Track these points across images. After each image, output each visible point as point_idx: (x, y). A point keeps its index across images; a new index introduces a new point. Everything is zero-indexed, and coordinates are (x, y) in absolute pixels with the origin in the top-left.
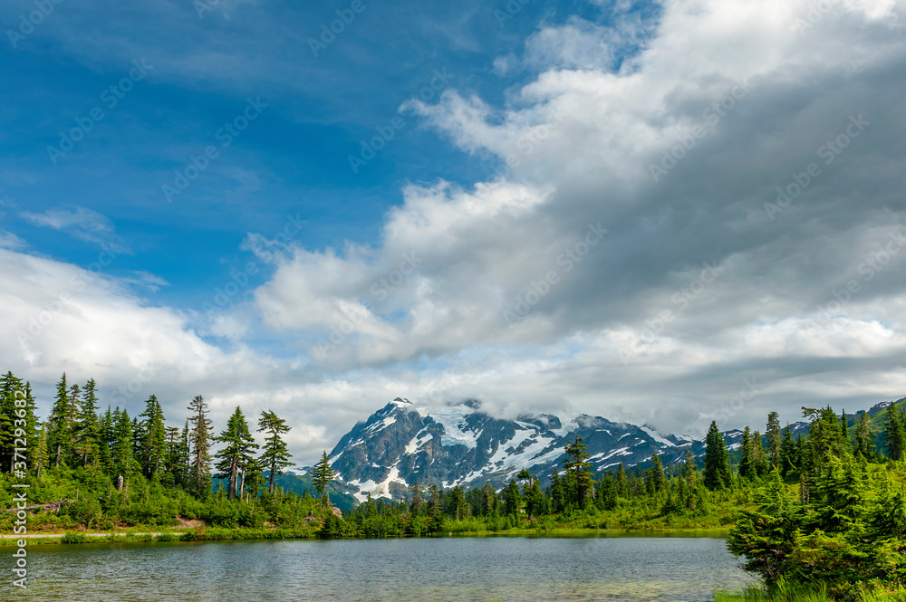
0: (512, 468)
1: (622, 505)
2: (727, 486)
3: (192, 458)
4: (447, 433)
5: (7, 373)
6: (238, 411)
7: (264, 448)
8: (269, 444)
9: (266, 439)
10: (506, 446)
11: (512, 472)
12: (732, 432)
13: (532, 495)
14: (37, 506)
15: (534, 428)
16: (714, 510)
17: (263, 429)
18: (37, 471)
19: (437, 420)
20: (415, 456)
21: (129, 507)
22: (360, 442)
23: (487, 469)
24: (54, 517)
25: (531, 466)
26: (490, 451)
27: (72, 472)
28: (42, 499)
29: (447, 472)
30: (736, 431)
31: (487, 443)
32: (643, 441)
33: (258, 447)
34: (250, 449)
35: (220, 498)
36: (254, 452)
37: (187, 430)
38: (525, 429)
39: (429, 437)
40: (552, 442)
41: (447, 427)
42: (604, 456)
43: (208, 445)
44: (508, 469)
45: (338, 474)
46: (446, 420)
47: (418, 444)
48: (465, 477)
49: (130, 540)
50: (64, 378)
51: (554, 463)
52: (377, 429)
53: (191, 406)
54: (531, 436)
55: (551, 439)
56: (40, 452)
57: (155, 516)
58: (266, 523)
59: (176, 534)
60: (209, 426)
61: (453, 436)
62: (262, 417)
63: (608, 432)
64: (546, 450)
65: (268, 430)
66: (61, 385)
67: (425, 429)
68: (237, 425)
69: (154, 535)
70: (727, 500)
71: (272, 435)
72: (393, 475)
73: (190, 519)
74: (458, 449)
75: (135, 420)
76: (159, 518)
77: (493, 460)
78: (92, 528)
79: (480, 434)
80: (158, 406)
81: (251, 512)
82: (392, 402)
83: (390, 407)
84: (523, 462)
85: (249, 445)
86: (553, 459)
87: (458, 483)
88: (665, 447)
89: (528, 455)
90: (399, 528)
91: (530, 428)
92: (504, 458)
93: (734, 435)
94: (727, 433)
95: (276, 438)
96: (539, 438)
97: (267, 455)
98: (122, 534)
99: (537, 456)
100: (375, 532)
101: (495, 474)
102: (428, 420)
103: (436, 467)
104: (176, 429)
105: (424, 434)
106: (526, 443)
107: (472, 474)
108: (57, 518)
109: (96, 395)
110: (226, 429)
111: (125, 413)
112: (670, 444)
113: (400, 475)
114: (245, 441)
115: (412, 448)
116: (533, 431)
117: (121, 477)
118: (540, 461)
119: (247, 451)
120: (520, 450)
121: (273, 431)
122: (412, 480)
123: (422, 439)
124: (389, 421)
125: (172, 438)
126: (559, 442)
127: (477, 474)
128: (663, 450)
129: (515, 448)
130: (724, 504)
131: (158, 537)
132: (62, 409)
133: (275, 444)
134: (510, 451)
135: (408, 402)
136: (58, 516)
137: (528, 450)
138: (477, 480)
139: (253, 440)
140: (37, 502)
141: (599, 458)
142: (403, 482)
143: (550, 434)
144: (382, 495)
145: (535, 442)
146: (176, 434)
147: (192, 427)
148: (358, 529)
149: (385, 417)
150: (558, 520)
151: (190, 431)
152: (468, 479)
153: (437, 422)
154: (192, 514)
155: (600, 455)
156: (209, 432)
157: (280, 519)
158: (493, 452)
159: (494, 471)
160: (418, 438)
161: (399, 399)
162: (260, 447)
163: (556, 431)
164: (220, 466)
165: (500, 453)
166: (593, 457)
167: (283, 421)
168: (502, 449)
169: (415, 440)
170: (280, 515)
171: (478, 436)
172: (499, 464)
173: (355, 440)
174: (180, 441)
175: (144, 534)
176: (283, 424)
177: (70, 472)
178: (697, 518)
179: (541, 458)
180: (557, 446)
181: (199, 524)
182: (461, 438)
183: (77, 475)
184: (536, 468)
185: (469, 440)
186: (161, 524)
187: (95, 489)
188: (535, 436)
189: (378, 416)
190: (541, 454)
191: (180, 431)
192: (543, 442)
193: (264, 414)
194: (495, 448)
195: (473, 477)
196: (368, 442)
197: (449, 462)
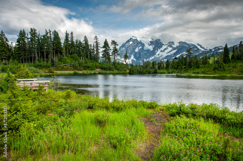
0: (162, 56)
1: (201, 67)
2: (229, 62)
3: (96, 52)
4: (145, 46)
5: (54, 30)
6: (106, 40)
7: (113, 50)
8: (114, 49)
9: (113, 48)
10: (160, 50)
11: (162, 57)
12: (220, 47)
13: (178, 64)
14: (65, 64)
15: (168, 45)
16: (227, 69)
17: (112, 45)
18: (64, 56)
19: (143, 42)
20: (138, 52)
21: (85, 65)
22: (124, 48)
23: (155, 56)
24: (69, 67)
25: (167, 55)
26: (156, 51)
27: (71, 56)
28: (66, 63)
29: (145, 57)
30: (221, 46)
31: (156, 49)
32: (196, 49)
33: (111, 50)
34: (109, 50)
35: (104, 63)
36: (110, 51)
37: (94, 45)
38: (165, 45)
39: (141, 47)
40: (172, 49)
41: (145, 44)
42: (185, 53)
43: (99, 49)
44: (161, 56)
45: (119, 57)
46: (145, 42)
47: (138, 49)
48: (150, 58)
49: (87, 73)
50: (67, 31)
51: (172, 55)
52: (128, 45)
53: (94, 39)
54: (167, 47)
55: (172, 48)
56: (64, 51)
57: (90, 67)
58: (115, 70)
59: (97, 72)
60: (99, 44)
61: (147, 47)
62: (112, 42)
63: (187, 46)
64: (171, 51)
65: (113, 45)
66: (66, 33)
67: (140, 45)
68: (106, 44)
69: (92, 72)
70: (230, 66)
71: (114, 47)
72: (132, 57)
73: (98, 68)
74: (148, 50)
75: (82, 42)
76: (91, 68)
77: (157, 54)
78: (78, 70)
79: (154, 46)
80: (87, 39)
81: (111, 67)
82: (132, 37)
83: (131, 39)
84: (165, 54)
85: (109, 49)
86: (172, 54)
87: (148, 60)
88: (202, 51)
89: (166, 52)
90: (147, 72)
91: (166, 45)
92: (160, 53)
93: (220, 48)
94: (219, 47)
95: (115, 47)
96: (169, 48)
97: (113, 52)
98: (85, 72)
99: (168, 53)
100: (141, 73)
101: (157, 58)
102: (141, 42)
103: (143, 55)
104: (91, 45)
105: (140, 46)
106: (165, 49)
107: (152, 57)
108: (70, 68)
109: (73, 36)
110: (103, 45)
111: (80, 41)
112: (203, 50)
113: (134, 58)
114: (108, 48)
115: (137, 50)
116: (167, 46)
117: (81, 57)
118: (169, 54)
119: (109, 51)
120: (164, 51)
121: (114, 45)
122: (137, 59)
123: (139, 48)
124: (131, 43)
125: (91, 47)
126: (174, 49)
127: (153, 57)
128: (201, 51)
129: (162, 50)
130: (230, 68)
131: (93, 73)
132: (67, 39)
133: (115, 49)
134: (161, 51)
135: (135, 37)
136: (70, 67)
137: (166, 51)
138: (153, 59)
139: (110, 48)
140: (65, 63)
141: (184, 54)
142: (135, 59)
143: (171, 47)
144: (130, 63)
145: (168, 49)
146: (91, 46)
147: (95, 44)
148: (137, 72)
149: (130, 42)
150: (185, 71)
151: (95, 46)
152: (151, 59)
153: (143, 43)
154: (98, 67)
155: (184, 53)
156: (99, 46)
157: (118, 69)
158: (157, 52)
159: (157, 57)
160: (138, 47)
161: (133, 37)
162: (112, 50)
163: (173, 46)
164: (103, 55)
165: (159, 52)
166: (183, 53)
167: (116, 43)
168: (159, 50)
169: (137, 48)
170: (118, 68)
171: (153, 47)
172: (158, 55)
173: (123, 48)
174: (93, 48)
175: (90, 72)
176: (117, 44)
177: (70, 56)
178: (223, 72)
179: (169, 53)
180: (173, 50)
181: (100, 70)
182: (149, 48)
183: (72, 57)
184: (168, 56)
185: (151, 48)
186: (92, 69)
187: (76, 60)
188: (168, 47)
189: (128, 41)
190: (169, 52)
191: (92, 45)
192: (170, 49)
193: (112, 41)
194: (157, 51)
195: (152, 58)
196: (126, 48)
197: (146, 54)
